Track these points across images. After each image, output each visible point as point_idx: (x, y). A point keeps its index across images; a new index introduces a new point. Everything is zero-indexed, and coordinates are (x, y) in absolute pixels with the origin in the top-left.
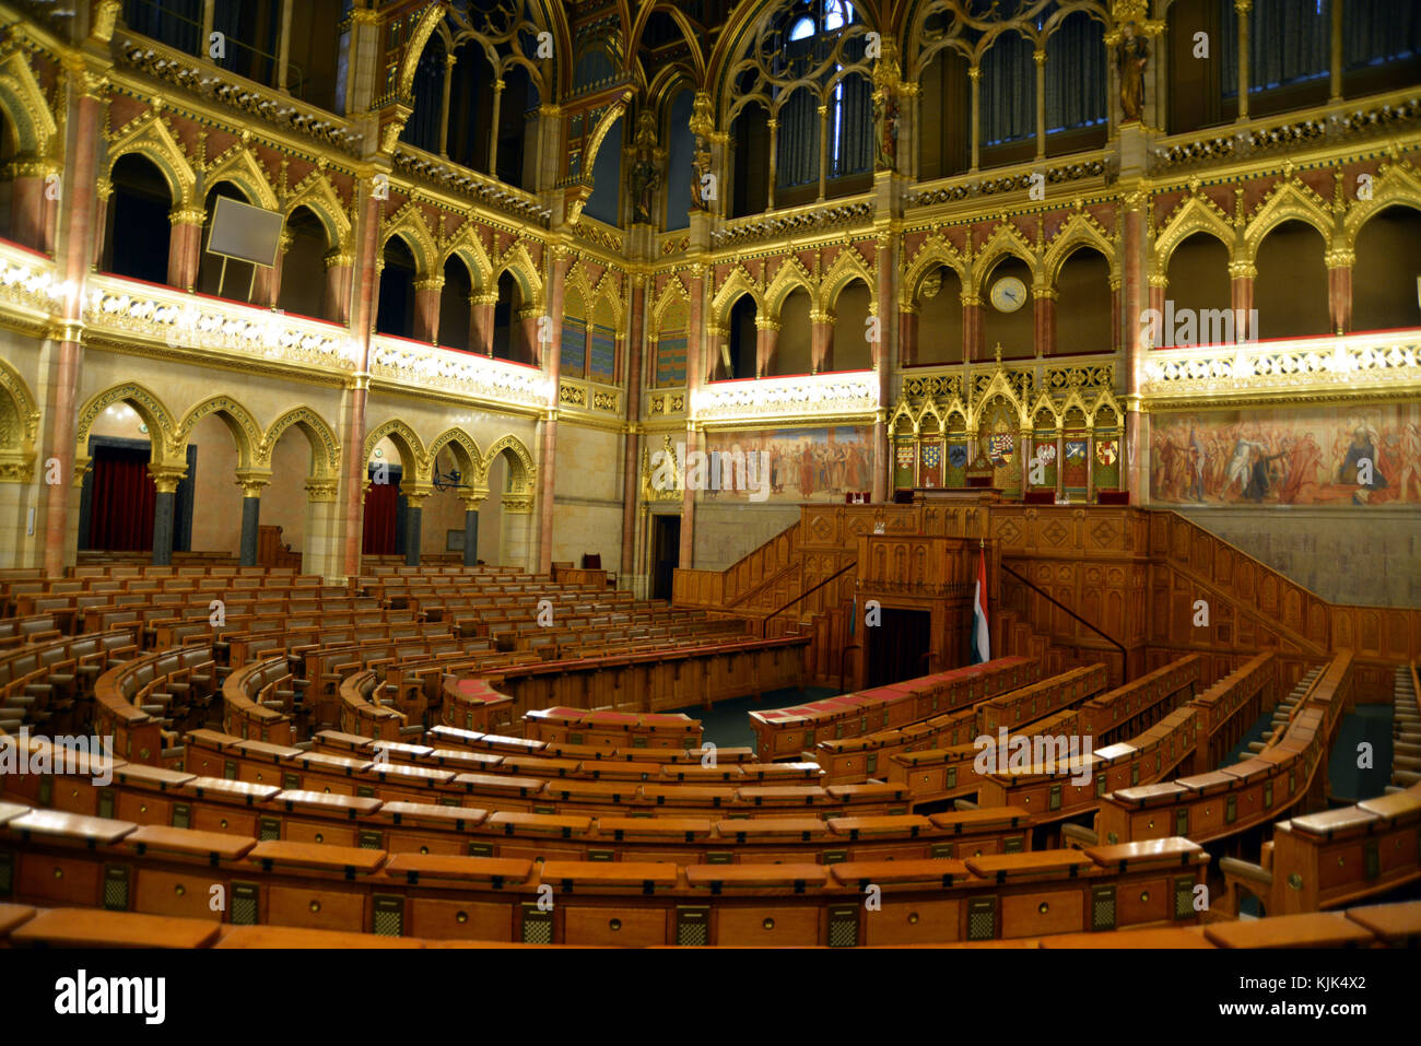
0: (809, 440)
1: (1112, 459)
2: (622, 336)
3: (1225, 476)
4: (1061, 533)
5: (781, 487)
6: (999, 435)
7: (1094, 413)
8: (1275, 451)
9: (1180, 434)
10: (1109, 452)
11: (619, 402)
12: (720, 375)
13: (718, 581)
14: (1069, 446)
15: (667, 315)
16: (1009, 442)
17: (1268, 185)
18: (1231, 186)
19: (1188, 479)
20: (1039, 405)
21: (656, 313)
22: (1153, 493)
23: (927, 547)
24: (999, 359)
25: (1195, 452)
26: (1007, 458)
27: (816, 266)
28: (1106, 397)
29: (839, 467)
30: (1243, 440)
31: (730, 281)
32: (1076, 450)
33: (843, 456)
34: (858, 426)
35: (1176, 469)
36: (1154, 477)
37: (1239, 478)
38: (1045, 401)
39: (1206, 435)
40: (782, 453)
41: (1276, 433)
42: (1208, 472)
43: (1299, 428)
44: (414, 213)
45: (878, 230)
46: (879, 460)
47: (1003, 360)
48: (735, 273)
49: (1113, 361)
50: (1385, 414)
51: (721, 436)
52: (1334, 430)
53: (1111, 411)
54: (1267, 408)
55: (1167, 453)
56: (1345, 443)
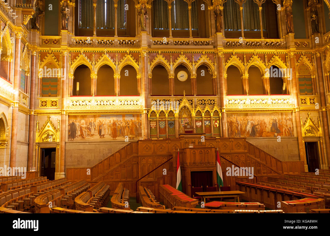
0: (115, 119)
2: (28, 74)
4: (227, 146)
5: (103, 135)
6: (184, 118)
7: (213, 112)
8: (256, 124)
9: (234, 119)
10: (216, 124)
11: (27, 101)
14: (205, 122)
17: (251, 55)
18: (243, 54)
19: (237, 131)
20: (197, 110)
22: (228, 134)
24: (184, 95)
25: (238, 124)
27: (116, 59)
28: (216, 108)
29: (127, 128)
30: (249, 121)
31: (78, 59)
32: (207, 123)
33: (129, 124)
35: (233, 128)
36: (228, 131)
37: (249, 131)
38: (199, 108)
39: (240, 119)
40: (104, 123)
41: (257, 119)
42: (241, 129)
43: (261, 118)
47: (186, 95)
48: (82, 56)
49: (216, 98)
50: (279, 115)
51: (75, 117)
52: (269, 119)
53: (218, 112)
54: (254, 112)
55: (231, 124)
56: (271, 122)
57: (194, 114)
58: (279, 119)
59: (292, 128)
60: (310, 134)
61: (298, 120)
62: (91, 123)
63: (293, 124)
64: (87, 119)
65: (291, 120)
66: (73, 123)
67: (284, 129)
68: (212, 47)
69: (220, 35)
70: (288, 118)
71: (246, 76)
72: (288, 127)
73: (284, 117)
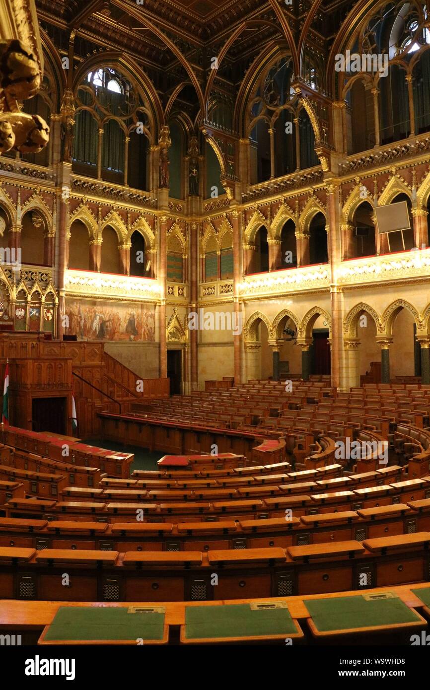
3: (91, 328)
4: (76, 355)
7: (45, 296)
8: (107, 319)
9: (75, 308)
10: (49, 315)
14: (31, 310)
16: (1, 305)
18: (97, 205)
19: (78, 329)
20: (20, 288)
23: (63, 364)
25: (81, 317)
30: (97, 313)
32: (34, 313)
37: (96, 329)
38: (23, 286)
39: (84, 310)
41: (108, 311)
42: (85, 326)
43: (115, 310)
49: (50, 271)
50: (138, 307)
52: (125, 312)
53: (53, 295)
54: (106, 301)
55: (70, 316)
56: (128, 318)
57: (14, 295)
58: (138, 314)
59: (153, 329)
60: (173, 339)
61: (163, 318)
63: (155, 322)
65: (153, 316)
67: (143, 330)
68: (53, 183)
69: (67, 165)
70: (150, 313)
71: (99, 241)
72: (149, 327)
73: (145, 311)
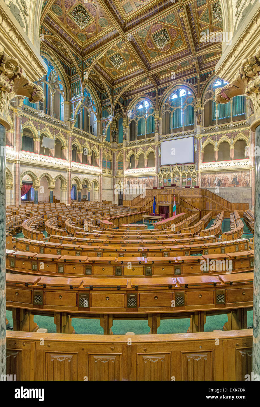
0: (145, 178)
1: (195, 181)
2: (112, 162)
3: (213, 183)
6: (176, 177)
8: (221, 179)
11: (112, 173)
12: (129, 168)
13: (131, 202)
15: (119, 158)
16: (178, 178)
17: (221, 135)
18: (215, 136)
19: (207, 183)
21: (117, 157)
22: (202, 186)
25: (208, 179)
26: (178, 181)
27: (145, 150)
28: (194, 171)
29: (150, 183)
30: (216, 177)
31: (130, 152)
32: (189, 179)
33: (150, 181)
34: (153, 176)
35: (205, 182)
36: (202, 184)
37: (216, 183)
38: (184, 172)
41: (222, 176)
43: (225, 175)
44: (77, 140)
45: (156, 143)
46: (156, 181)
48: (131, 151)
49: (195, 165)
50: (239, 172)
51: (129, 178)
52: (231, 175)
53: (195, 173)
54: (220, 172)
55: (204, 179)
57: (181, 175)
59: (249, 181)
62: (135, 181)
63: (250, 178)
64: (133, 179)
65: (249, 176)
66: (129, 181)
67: (242, 182)
70: (246, 174)
71: (217, 149)
72: (246, 181)
